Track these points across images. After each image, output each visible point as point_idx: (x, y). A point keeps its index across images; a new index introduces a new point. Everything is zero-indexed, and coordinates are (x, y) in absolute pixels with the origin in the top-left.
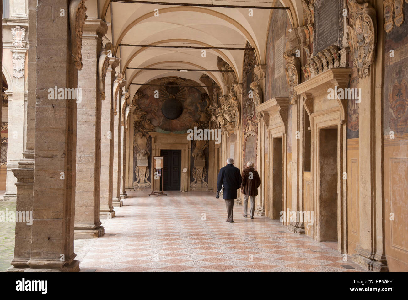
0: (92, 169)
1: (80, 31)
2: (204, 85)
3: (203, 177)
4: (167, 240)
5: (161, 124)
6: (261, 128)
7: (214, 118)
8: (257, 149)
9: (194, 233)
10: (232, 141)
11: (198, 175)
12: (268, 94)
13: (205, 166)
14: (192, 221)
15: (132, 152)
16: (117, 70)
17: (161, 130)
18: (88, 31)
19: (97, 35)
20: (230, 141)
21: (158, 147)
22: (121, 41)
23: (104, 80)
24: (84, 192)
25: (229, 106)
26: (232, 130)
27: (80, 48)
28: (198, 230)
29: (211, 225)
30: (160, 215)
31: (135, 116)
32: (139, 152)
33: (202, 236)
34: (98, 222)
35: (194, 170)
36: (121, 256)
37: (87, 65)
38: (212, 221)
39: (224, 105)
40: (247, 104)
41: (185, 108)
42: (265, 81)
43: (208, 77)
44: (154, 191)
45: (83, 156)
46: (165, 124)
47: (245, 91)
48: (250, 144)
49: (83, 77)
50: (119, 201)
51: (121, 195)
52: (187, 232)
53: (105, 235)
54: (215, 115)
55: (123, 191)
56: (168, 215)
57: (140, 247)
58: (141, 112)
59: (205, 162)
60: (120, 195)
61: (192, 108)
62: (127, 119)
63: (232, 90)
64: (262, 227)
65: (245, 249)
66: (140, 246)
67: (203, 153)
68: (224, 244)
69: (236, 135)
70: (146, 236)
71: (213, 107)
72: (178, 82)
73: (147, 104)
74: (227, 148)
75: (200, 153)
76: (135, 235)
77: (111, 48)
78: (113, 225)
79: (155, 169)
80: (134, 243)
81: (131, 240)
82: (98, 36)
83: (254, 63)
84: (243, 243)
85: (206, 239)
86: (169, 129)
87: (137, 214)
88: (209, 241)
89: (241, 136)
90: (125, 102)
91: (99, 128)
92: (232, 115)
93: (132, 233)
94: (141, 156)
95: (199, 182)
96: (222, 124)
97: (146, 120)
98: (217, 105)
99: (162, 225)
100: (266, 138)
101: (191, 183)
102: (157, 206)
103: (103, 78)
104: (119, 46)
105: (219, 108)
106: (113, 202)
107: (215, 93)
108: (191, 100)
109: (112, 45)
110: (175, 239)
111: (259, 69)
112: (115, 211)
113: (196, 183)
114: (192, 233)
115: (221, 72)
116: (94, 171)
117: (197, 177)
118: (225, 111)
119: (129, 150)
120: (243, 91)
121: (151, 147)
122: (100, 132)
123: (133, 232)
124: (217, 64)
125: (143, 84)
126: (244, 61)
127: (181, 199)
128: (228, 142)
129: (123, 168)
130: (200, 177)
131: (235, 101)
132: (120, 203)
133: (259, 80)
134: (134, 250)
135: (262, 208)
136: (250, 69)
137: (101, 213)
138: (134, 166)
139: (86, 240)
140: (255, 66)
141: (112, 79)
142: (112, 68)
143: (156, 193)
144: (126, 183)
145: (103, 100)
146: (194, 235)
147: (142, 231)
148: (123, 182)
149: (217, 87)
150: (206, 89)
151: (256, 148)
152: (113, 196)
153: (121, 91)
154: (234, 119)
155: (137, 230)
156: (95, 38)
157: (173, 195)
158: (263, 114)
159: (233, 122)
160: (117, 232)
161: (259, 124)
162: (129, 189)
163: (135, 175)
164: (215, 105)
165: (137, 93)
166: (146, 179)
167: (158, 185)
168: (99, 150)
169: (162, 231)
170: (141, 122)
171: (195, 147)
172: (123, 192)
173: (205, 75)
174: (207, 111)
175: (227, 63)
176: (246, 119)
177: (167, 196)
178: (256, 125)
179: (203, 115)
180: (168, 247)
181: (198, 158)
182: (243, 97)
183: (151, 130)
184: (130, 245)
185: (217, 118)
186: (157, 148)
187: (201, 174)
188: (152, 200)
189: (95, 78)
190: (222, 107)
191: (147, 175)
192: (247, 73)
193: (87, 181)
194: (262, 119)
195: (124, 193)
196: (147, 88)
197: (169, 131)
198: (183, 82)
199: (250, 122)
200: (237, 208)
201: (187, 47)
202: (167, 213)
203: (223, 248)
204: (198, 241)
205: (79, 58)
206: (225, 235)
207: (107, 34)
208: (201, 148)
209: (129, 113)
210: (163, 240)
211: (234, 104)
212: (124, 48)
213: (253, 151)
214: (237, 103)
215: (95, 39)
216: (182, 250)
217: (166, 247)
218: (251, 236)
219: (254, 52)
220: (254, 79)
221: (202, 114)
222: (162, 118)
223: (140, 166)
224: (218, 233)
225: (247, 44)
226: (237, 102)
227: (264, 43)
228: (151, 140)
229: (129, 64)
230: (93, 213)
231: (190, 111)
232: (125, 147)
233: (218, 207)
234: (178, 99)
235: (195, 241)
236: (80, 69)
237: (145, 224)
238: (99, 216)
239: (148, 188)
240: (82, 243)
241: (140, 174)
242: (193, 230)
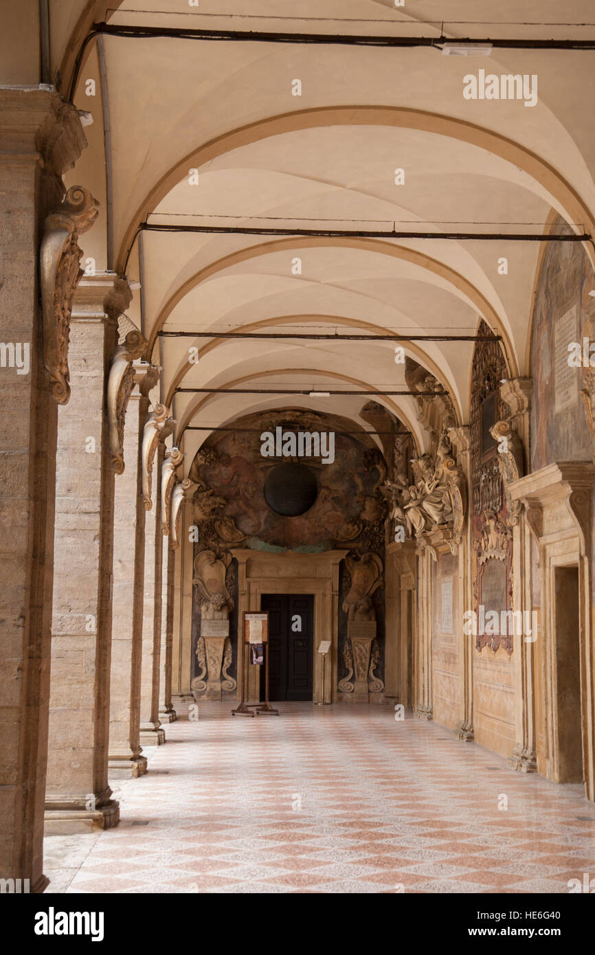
0: (90, 650)
1: (66, 308)
2: (372, 429)
3: (372, 665)
4: (282, 837)
5: (263, 527)
6: (521, 539)
7: (397, 512)
8: (511, 593)
9: (351, 818)
10: (445, 573)
11: (358, 662)
12: (538, 454)
13: (375, 636)
14: (345, 784)
15: (188, 601)
16: (154, 395)
17: (263, 543)
18: (84, 303)
19: (106, 312)
20: (440, 571)
21: (255, 587)
22: (163, 323)
23: (121, 423)
24: (70, 709)
25: (436, 482)
26: (445, 543)
27: (65, 350)
28: (361, 811)
29: (395, 798)
30: (264, 767)
31: (197, 508)
32: (207, 600)
33: (374, 826)
34: (105, 788)
35: (347, 647)
36: (163, 883)
37: (80, 388)
38: (397, 787)
39: (423, 479)
40: (483, 478)
41: (324, 487)
42: (530, 420)
43: (381, 408)
44: (246, 703)
45: (68, 616)
46: (273, 528)
47: (477, 443)
48: (494, 582)
49: (69, 417)
50: (156, 730)
51: (161, 712)
52: (332, 816)
53: (121, 824)
54: (401, 505)
55: (166, 702)
56: (282, 767)
57: (210, 858)
58: (212, 498)
59: (375, 626)
60: (158, 712)
61: (340, 488)
62: (177, 518)
63: (444, 440)
64: (530, 805)
65: (488, 868)
66: (211, 854)
67: (371, 604)
68: (431, 851)
69: (457, 557)
70: (227, 827)
71: (394, 485)
72: (305, 420)
73: (226, 477)
74: (434, 590)
75: (364, 603)
76: (200, 823)
77: (140, 343)
78: (142, 796)
79: (246, 646)
80: (197, 845)
81: (187, 839)
82: (107, 316)
83: (500, 375)
84: (482, 849)
85: (383, 836)
86: (283, 542)
87: (204, 766)
88: (391, 841)
89: (469, 559)
90: (172, 475)
91: (109, 546)
92: (444, 505)
93: (190, 818)
94: (211, 611)
95: (361, 679)
96: (418, 529)
97: (225, 518)
98: (405, 480)
99: (266, 796)
100: (534, 566)
101: (341, 681)
102: (254, 743)
103: (118, 418)
104: (158, 337)
105: (411, 488)
106: (141, 734)
107: (400, 449)
108: (338, 467)
109: (141, 337)
110: (304, 837)
111: (513, 389)
112: (146, 759)
113: (353, 680)
114: (346, 818)
115: (415, 397)
116: (95, 656)
117: (355, 665)
118: (425, 495)
119: (182, 596)
120: (472, 443)
121: (237, 589)
122: (110, 555)
123: (194, 816)
124: (406, 376)
125: (216, 427)
126: (474, 367)
127: (315, 723)
128: (436, 574)
129: (167, 643)
130: (363, 665)
131: (451, 469)
132: (159, 736)
133: (515, 416)
134: (195, 866)
135: (529, 751)
136: (490, 389)
137: (110, 763)
138: (194, 638)
139: (74, 837)
140: (503, 381)
141: (140, 419)
142: (141, 392)
143: (250, 709)
144: (173, 681)
145: (119, 474)
146: (351, 824)
147: (216, 813)
148: (166, 679)
149: (402, 433)
150: (376, 438)
151: (508, 591)
152: (141, 716)
153: (163, 448)
154: (451, 515)
155: (202, 810)
156: (100, 320)
157: (292, 713)
158: (527, 505)
159: (446, 524)
160: (152, 815)
161: (516, 529)
162: (182, 696)
163: (196, 660)
164: (400, 478)
165: (202, 451)
166: (225, 669)
167: (255, 686)
168: (107, 600)
169: (268, 813)
170: (211, 523)
171: (350, 586)
172: (166, 706)
173: (374, 402)
174: (379, 495)
175: (429, 373)
176: (482, 518)
177: (277, 715)
178: (509, 532)
179: (369, 505)
180: (285, 857)
181: (358, 617)
182: (472, 460)
183: (236, 545)
184: (185, 853)
185: (405, 511)
186: (253, 590)
187: (366, 658)
188: (240, 726)
189: (99, 418)
190: (419, 484)
191: (228, 660)
192: (482, 400)
193: (75, 682)
194: (525, 517)
195: (170, 709)
196: (226, 437)
197: (283, 546)
198: (317, 420)
199: (492, 523)
200: (463, 749)
201: (328, 337)
202: (279, 762)
203: (429, 862)
204: (363, 842)
205: (62, 374)
206: (432, 826)
207: (130, 308)
208: (364, 589)
209: (181, 502)
210: (271, 839)
211: (449, 477)
212: (169, 341)
213: (502, 600)
214: (458, 475)
215: (101, 322)
216: (322, 867)
217: (280, 858)
218: (501, 830)
219: (499, 345)
220: (499, 414)
221: (366, 502)
222: (266, 512)
223: (209, 638)
224: (416, 820)
225: (480, 327)
226: (456, 473)
227: (525, 324)
228: (236, 571)
229: (183, 380)
230: (91, 765)
231: (335, 495)
232: (170, 590)
233: (411, 747)
234: (305, 464)
235: (356, 840)
236: (65, 402)
237: (222, 794)
238: (107, 771)
239: (231, 693)
240: (63, 846)
241: (208, 658)
242: (350, 812)
